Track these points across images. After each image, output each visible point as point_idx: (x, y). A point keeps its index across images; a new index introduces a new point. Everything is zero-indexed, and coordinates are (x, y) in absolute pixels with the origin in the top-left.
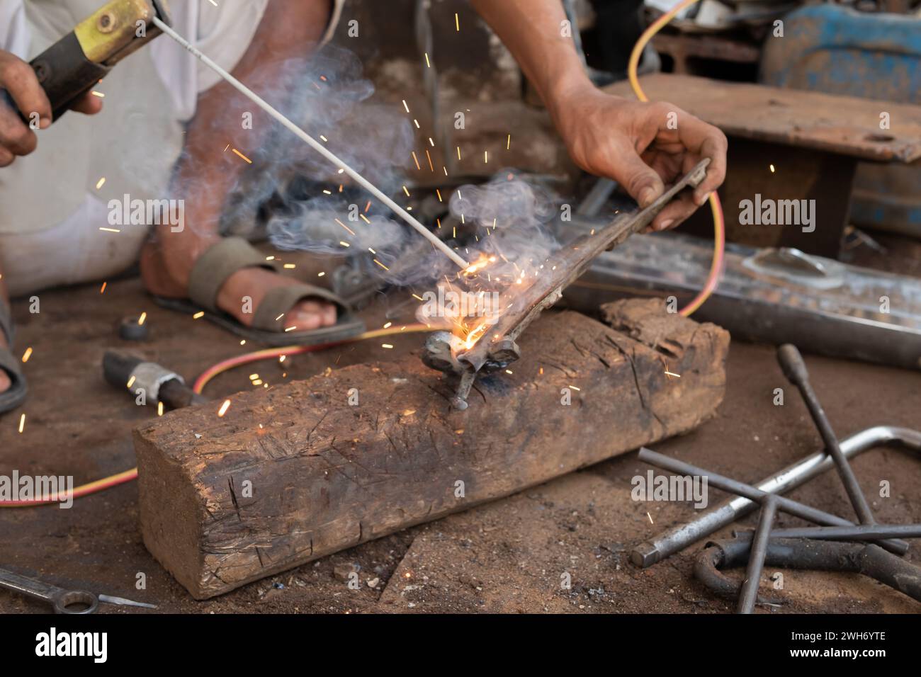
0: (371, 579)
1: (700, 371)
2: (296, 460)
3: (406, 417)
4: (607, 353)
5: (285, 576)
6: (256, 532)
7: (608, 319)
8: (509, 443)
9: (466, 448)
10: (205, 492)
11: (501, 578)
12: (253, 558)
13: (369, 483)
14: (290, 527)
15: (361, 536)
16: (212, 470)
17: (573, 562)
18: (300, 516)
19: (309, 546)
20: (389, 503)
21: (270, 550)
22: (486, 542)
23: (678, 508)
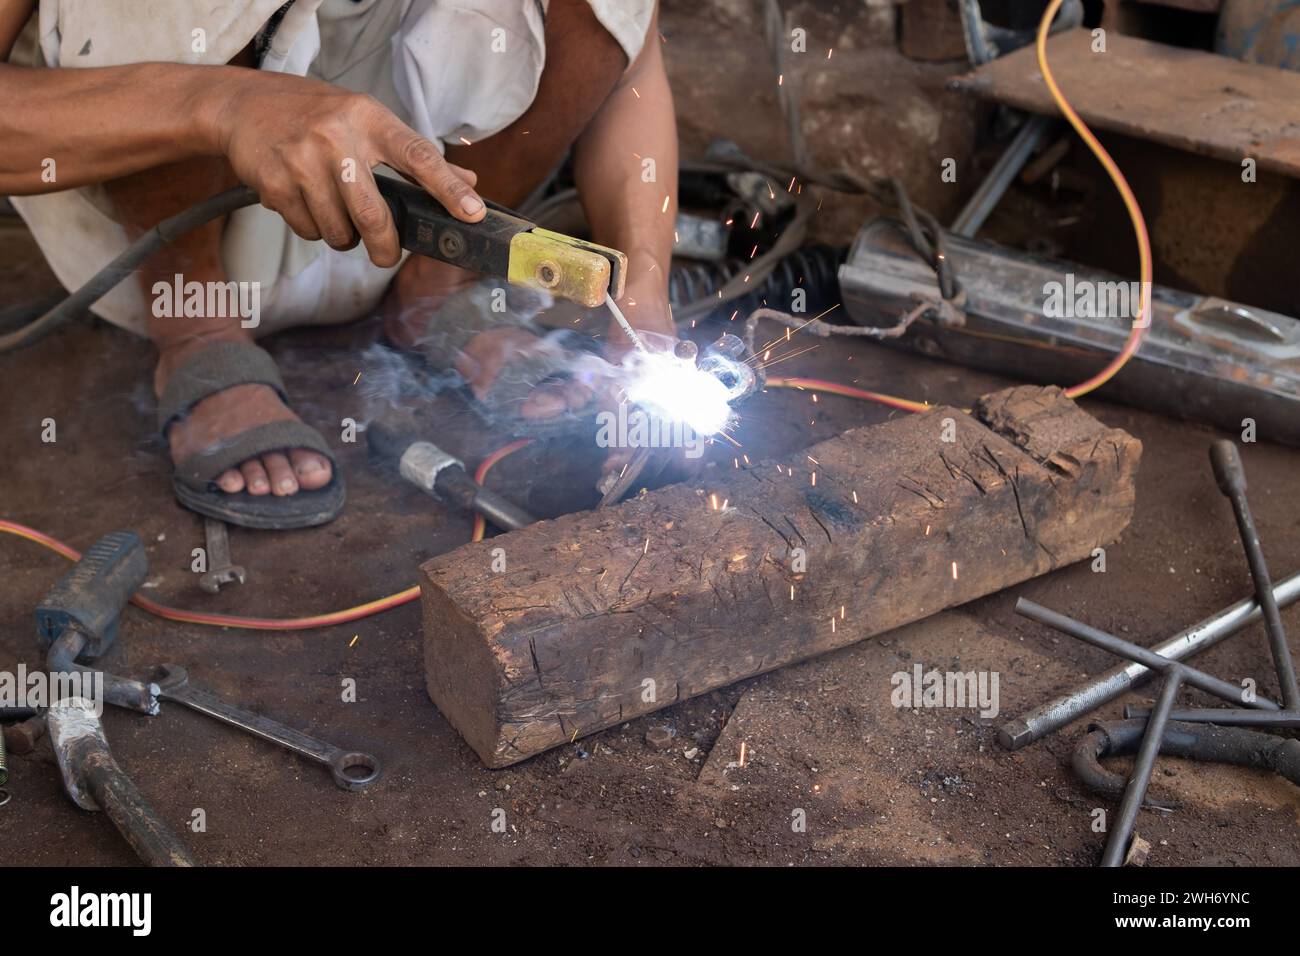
0: (689, 750)
1: (1102, 490)
2: (605, 617)
3: (735, 563)
4: (983, 474)
5: (589, 740)
6: (559, 698)
7: (989, 418)
8: (858, 586)
9: (805, 595)
10: (503, 656)
11: (842, 756)
12: (555, 725)
13: (690, 640)
14: (597, 691)
15: (678, 698)
16: (511, 630)
17: (929, 738)
18: (609, 679)
19: (618, 710)
20: (712, 661)
21: (574, 717)
22: (825, 706)
23: (1063, 666)
